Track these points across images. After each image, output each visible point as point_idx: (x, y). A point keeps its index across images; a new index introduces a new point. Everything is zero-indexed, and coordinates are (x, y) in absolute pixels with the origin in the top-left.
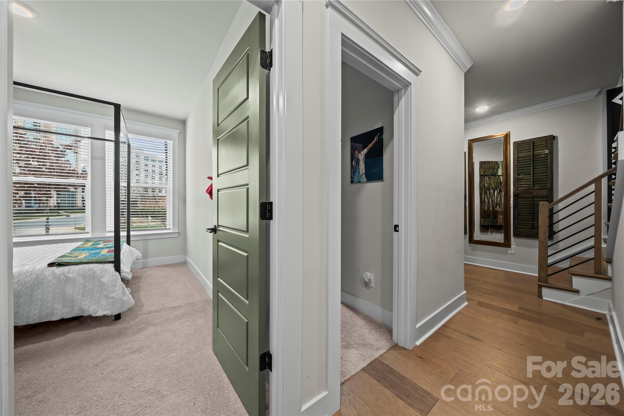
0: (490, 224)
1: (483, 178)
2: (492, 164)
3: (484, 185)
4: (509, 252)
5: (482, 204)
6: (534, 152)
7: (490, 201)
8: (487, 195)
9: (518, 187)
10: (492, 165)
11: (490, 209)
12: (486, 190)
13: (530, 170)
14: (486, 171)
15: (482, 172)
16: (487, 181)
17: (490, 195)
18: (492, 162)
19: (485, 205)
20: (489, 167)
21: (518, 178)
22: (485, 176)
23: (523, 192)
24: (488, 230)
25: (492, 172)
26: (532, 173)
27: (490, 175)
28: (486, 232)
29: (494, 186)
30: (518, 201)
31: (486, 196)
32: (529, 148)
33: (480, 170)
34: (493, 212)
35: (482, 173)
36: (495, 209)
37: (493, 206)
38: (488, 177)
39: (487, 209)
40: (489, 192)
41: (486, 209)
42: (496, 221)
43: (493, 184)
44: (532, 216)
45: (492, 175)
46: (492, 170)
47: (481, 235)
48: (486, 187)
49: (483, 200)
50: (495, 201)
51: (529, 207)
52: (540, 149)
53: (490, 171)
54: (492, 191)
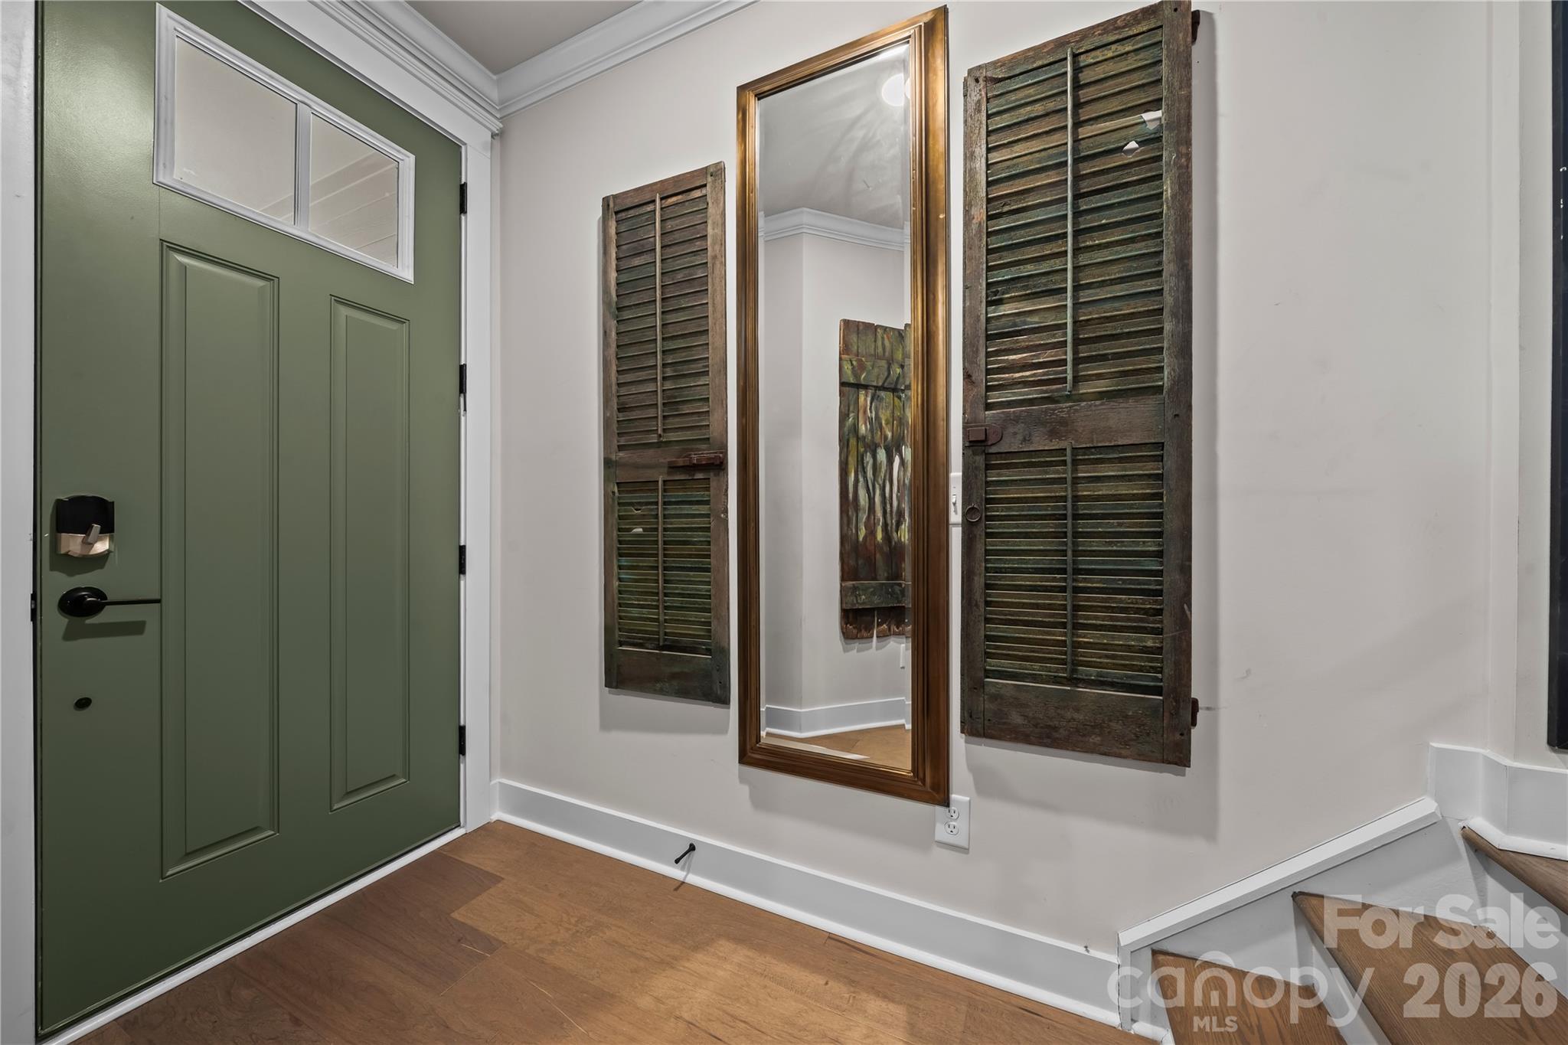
0: (877, 601)
1: (852, 399)
2: (883, 338)
3: (855, 429)
4: (941, 833)
5: (848, 515)
6: (1085, 132)
7: (878, 499)
8: (865, 473)
9: (988, 388)
10: (883, 344)
11: (875, 538)
12: (862, 450)
13: (1056, 265)
14: (862, 367)
15: (847, 367)
16: (865, 412)
17: (874, 474)
18: (885, 329)
19: (857, 517)
20: (873, 352)
21: (988, 320)
22: (858, 386)
23: (1017, 419)
24: (869, 628)
25: (886, 374)
26: (1069, 285)
27: (877, 388)
28: (862, 638)
29: (889, 435)
30: (988, 483)
31: (861, 479)
32: (1051, 105)
33: (840, 359)
34: (886, 549)
35: (849, 372)
36: (895, 534)
37: (885, 525)
38: (870, 392)
39: (865, 537)
40: (871, 462)
41: (861, 539)
42: (897, 589)
43: (887, 424)
44: (1068, 594)
45: (883, 388)
46: (884, 363)
47: (845, 650)
48: (864, 437)
49: (851, 495)
50: (895, 503)
51: (1050, 526)
52: (1114, 105)
53: (876, 370)
54: (882, 455)
